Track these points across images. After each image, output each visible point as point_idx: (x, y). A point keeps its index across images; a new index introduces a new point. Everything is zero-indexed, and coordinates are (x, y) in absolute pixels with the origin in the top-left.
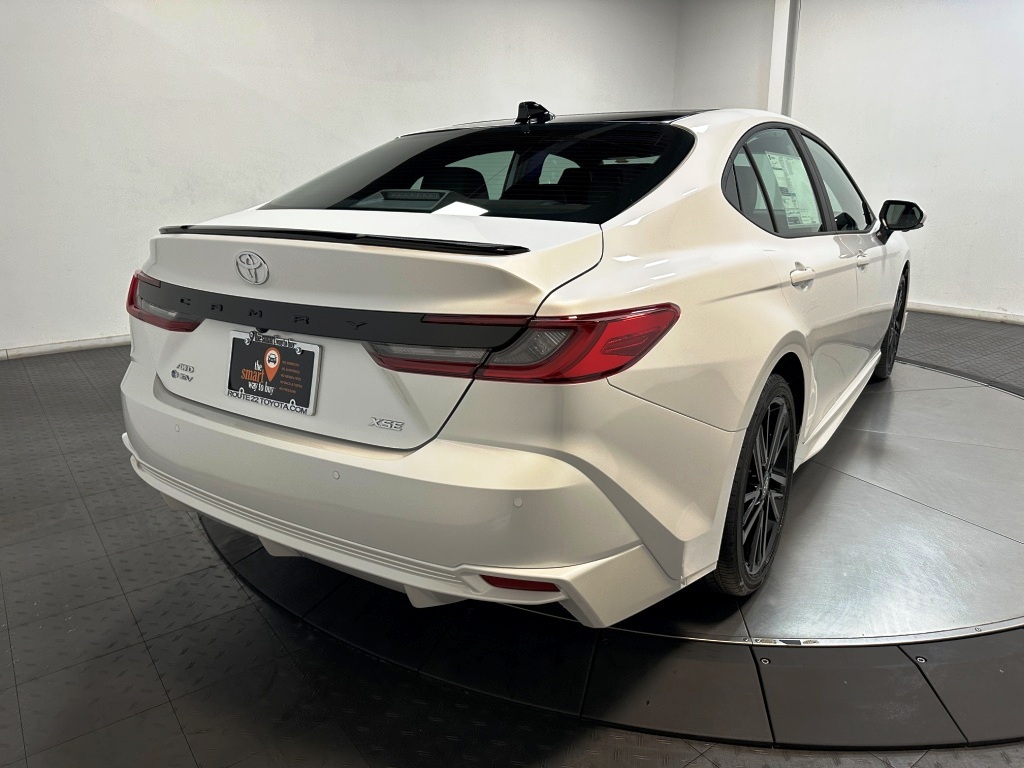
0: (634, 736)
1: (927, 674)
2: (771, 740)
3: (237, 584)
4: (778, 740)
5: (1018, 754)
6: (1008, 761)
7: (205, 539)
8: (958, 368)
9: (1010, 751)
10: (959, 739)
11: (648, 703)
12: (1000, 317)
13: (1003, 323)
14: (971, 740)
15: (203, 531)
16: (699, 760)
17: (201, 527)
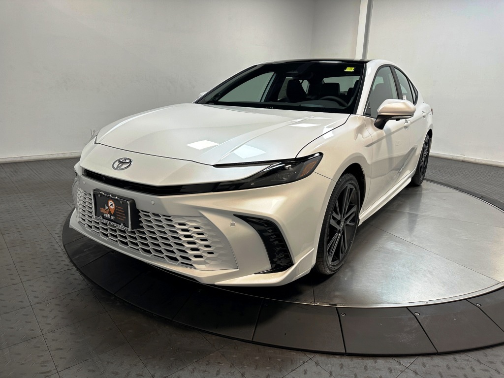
0: (278, 351)
1: (420, 320)
2: (344, 351)
3: (81, 278)
4: (347, 352)
5: (461, 358)
6: (456, 361)
7: (66, 256)
8: (441, 181)
9: (457, 356)
10: (433, 350)
11: (285, 334)
12: (462, 159)
13: (463, 161)
14: (439, 351)
15: (65, 252)
16: (309, 361)
17: (64, 250)
